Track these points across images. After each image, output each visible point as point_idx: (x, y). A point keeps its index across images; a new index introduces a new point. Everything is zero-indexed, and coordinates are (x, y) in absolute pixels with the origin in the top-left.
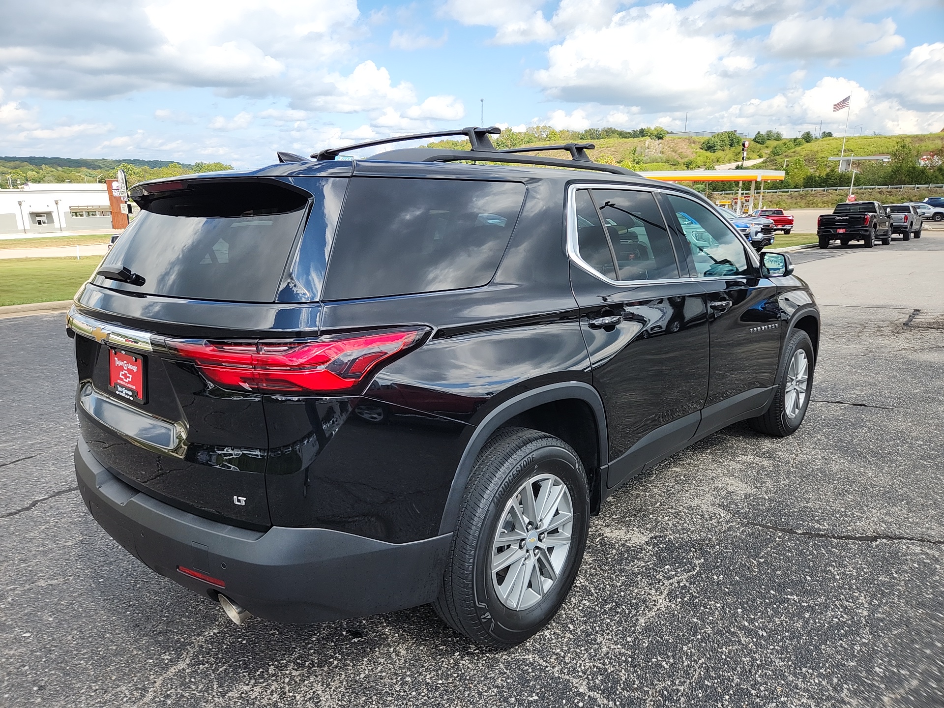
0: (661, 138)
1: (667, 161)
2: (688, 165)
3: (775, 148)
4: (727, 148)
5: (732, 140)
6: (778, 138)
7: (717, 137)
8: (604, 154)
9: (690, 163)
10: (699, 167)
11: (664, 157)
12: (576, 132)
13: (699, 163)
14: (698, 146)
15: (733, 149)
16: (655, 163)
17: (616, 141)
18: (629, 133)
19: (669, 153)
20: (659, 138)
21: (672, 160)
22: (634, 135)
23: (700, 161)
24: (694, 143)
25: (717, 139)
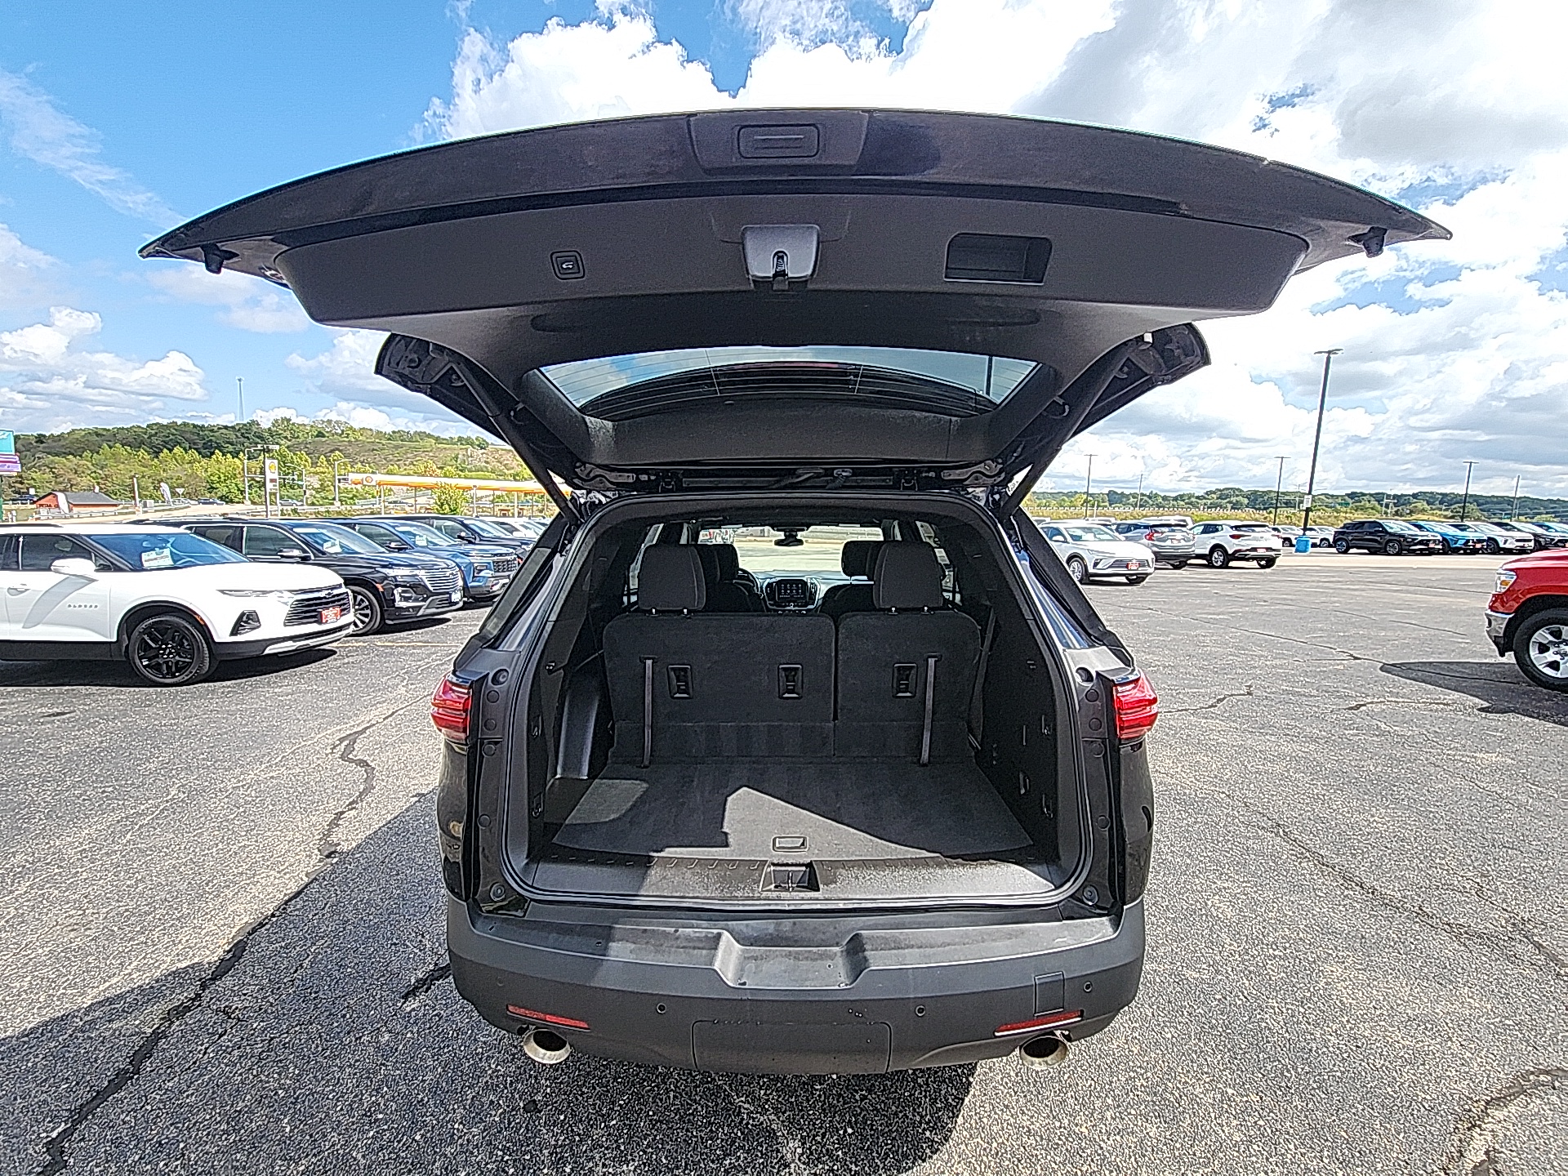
19: (493, 464)
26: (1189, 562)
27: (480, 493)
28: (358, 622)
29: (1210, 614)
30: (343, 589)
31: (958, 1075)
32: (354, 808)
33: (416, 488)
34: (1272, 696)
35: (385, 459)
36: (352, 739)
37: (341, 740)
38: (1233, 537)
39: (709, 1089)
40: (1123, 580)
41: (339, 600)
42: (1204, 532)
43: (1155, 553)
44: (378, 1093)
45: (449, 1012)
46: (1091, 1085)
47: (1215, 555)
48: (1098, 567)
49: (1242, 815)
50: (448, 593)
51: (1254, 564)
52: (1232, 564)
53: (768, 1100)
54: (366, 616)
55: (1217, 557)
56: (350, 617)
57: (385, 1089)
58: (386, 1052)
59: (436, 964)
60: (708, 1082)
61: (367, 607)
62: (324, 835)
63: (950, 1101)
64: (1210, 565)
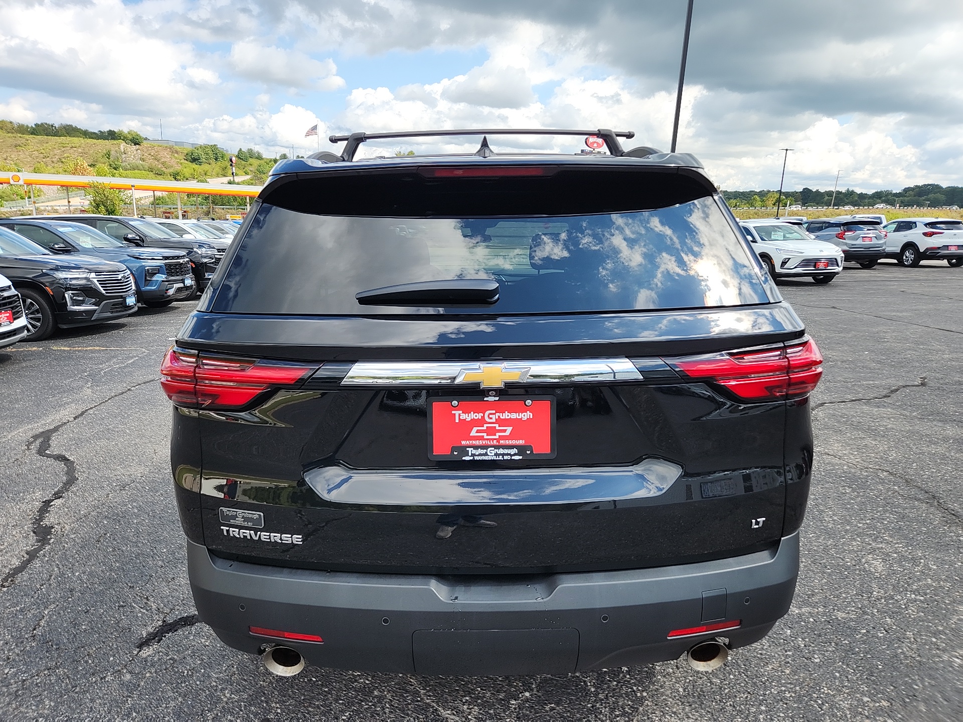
0: (138, 144)
1: (151, 170)
2: (176, 176)
3: (260, 166)
4: (213, 161)
5: (216, 154)
6: (259, 157)
7: (200, 150)
8: (68, 155)
9: (178, 174)
10: (187, 179)
11: (146, 165)
12: (23, 126)
13: (187, 175)
14: (182, 157)
15: (219, 163)
16: (136, 171)
17: (83, 142)
18: (94, 133)
19: (150, 162)
20: (135, 144)
21: (156, 169)
22: (101, 136)
23: (187, 172)
24: (177, 152)
25: (200, 152)
26: (879, 261)
27: (137, 194)
28: (30, 326)
29: (894, 311)
30: (13, 292)
31: (634, 691)
32: (61, 497)
33: (66, 187)
34: (944, 387)
35: (30, 156)
36: (46, 436)
37: (36, 437)
38: (925, 234)
39: (419, 706)
40: (810, 279)
41: (10, 303)
42: (896, 230)
43: (844, 251)
44: (129, 717)
45: (181, 656)
46: (747, 697)
47: (907, 254)
48: (786, 266)
49: (902, 490)
50: (121, 297)
51: (945, 262)
52: (923, 262)
53: (470, 713)
54: (38, 320)
55: (909, 256)
56: (22, 321)
57: (134, 714)
58: (131, 688)
59: (164, 621)
60: (418, 701)
61: (37, 311)
62: (36, 520)
63: (627, 709)
64: (901, 264)
